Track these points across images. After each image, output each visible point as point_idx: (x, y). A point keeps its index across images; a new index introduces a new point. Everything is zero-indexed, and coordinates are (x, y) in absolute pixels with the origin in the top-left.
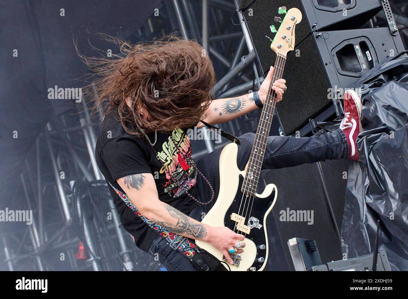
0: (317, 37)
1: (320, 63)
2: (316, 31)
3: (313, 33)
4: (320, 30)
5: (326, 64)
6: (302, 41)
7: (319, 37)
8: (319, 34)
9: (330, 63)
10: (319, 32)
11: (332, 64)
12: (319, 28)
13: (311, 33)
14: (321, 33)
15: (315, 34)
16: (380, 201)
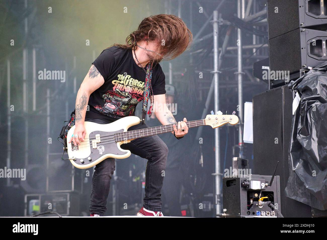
0: (302, 31)
1: (299, 47)
2: (302, 28)
3: (300, 28)
4: (304, 28)
5: (302, 48)
6: (293, 30)
7: (303, 32)
8: (303, 30)
9: (305, 48)
10: (304, 29)
11: (305, 49)
12: (304, 26)
13: (299, 28)
14: (304, 30)
15: (301, 29)
16: (305, 139)
